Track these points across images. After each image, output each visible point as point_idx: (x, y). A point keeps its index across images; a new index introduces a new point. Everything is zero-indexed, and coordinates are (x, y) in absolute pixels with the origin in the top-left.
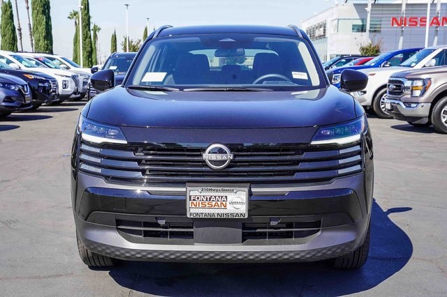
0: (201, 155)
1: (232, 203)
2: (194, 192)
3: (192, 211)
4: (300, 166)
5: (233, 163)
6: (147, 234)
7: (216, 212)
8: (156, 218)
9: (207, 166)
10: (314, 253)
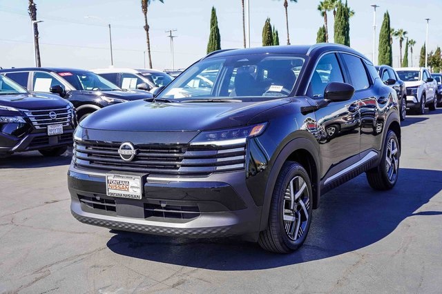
0: (117, 151)
1: (132, 187)
2: (110, 177)
3: (110, 191)
4: (184, 162)
5: (136, 158)
6: (95, 206)
7: (122, 193)
8: (95, 195)
9: (120, 158)
10: (190, 231)
